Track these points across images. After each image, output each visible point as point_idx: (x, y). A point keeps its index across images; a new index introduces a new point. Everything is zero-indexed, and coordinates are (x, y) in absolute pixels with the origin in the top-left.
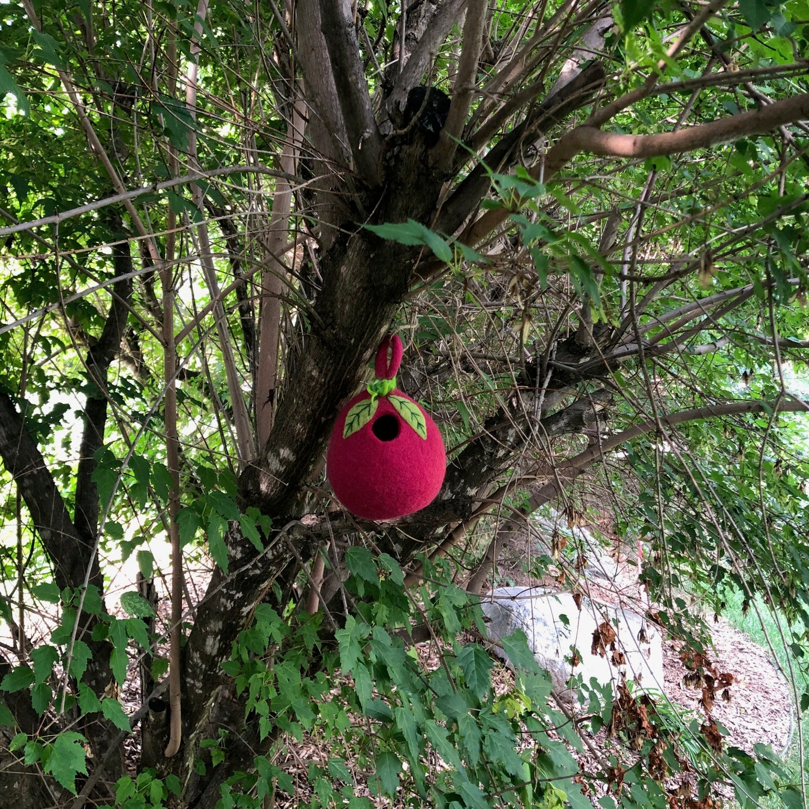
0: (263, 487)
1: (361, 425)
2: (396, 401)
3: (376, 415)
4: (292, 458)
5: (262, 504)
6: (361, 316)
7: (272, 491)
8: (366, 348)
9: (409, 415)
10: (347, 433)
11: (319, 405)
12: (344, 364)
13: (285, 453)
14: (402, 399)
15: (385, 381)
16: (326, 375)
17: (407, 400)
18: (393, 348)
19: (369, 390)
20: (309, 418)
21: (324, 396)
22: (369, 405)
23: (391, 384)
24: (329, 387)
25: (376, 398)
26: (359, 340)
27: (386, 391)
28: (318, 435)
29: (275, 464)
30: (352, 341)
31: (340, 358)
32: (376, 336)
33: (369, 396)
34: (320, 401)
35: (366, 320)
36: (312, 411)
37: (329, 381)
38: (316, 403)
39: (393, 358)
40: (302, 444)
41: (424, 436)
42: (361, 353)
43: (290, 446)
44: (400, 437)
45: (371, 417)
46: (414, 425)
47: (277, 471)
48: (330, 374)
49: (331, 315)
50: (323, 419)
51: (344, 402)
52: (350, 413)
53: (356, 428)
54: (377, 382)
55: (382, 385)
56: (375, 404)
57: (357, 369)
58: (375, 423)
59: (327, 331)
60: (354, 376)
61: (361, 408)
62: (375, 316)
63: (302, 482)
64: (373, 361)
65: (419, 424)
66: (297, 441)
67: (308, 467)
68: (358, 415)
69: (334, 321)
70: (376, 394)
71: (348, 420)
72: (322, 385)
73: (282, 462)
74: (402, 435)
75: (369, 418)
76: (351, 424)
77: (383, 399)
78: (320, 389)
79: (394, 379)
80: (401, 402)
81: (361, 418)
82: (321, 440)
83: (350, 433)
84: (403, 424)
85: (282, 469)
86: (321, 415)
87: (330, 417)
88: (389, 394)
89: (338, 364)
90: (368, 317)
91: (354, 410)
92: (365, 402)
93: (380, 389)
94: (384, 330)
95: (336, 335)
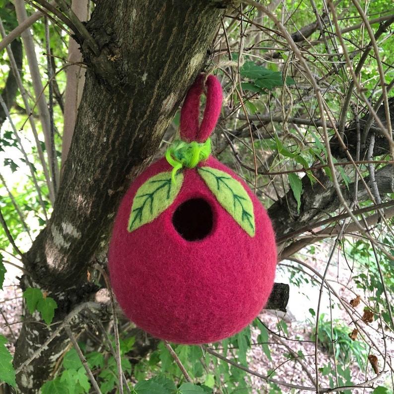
0: (50, 261)
1: (156, 213)
2: (210, 176)
3: (179, 197)
4: (76, 234)
5: (50, 279)
6: (157, 31)
7: (59, 266)
8: (166, 91)
9: (231, 199)
10: (133, 224)
11: (103, 173)
12: (133, 116)
13: (69, 228)
14: (219, 173)
15: (195, 144)
16: (108, 132)
17: (227, 175)
18: (208, 95)
19: (169, 159)
20: (92, 189)
21: (108, 162)
22: (169, 181)
23: (203, 150)
24: (113, 151)
25: (179, 171)
26: (155, 76)
27: (196, 161)
28: (107, 210)
29: (59, 240)
30: (144, 78)
31: (127, 106)
32: (183, 71)
33: (169, 168)
34: (104, 168)
35: (166, 38)
36: (95, 181)
37: (113, 142)
38: (98, 171)
39: (207, 110)
40: (87, 220)
41: (251, 232)
42: (159, 100)
43: (73, 221)
44: (216, 235)
45: (171, 202)
46: (237, 216)
47: (62, 247)
48: (113, 131)
49: (109, 30)
50: (110, 192)
51: (138, 171)
52: (140, 192)
53: (148, 217)
54: (182, 145)
55: (190, 150)
56: (177, 181)
57: (154, 124)
58: (177, 212)
59: (101, 58)
60: (150, 136)
61: (157, 185)
62: (182, 31)
63: (92, 259)
64: (177, 114)
65: (245, 213)
66: (80, 216)
67: (98, 243)
68: (151, 196)
69: (112, 40)
70: (179, 166)
71: (137, 203)
72: (105, 147)
73: (66, 237)
74: (221, 231)
75: (168, 203)
76: (140, 210)
77: (191, 173)
78: (103, 152)
79: (209, 141)
80: (218, 179)
81: (156, 202)
82: (110, 216)
83: (137, 225)
84: (222, 215)
85: (67, 245)
86: (107, 187)
87: (121, 189)
88: (200, 165)
89: (125, 116)
90: (168, 32)
91: (146, 188)
92: (162, 176)
93: (187, 157)
94: (196, 61)
95: (115, 64)
